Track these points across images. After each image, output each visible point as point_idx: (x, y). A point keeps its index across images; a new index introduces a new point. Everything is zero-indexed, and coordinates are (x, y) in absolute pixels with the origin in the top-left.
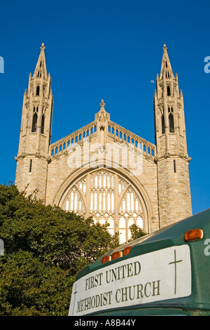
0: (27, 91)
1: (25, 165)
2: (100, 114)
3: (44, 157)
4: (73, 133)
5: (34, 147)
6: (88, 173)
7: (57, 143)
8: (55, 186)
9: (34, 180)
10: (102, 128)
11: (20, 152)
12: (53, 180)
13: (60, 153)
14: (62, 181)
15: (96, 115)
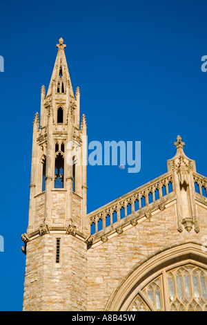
0: (39, 116)
1: (46, 249)
2: (177, 161)
3: (81, 235)
4: (130, 194)
5: (62, 215)
6: (164, 270)
7: (102, 210)
8: (103, 294)
9: (66, 278)
10: (184, 186)
11: (33, 224)
12: (99, 280)
13: (108, 229)
14: (117, 283)
15: (170, 162)
